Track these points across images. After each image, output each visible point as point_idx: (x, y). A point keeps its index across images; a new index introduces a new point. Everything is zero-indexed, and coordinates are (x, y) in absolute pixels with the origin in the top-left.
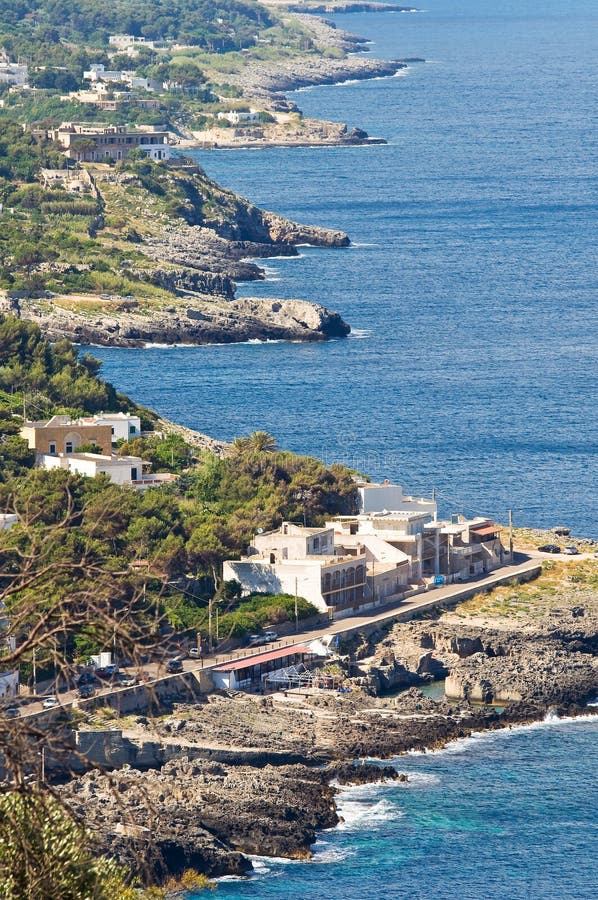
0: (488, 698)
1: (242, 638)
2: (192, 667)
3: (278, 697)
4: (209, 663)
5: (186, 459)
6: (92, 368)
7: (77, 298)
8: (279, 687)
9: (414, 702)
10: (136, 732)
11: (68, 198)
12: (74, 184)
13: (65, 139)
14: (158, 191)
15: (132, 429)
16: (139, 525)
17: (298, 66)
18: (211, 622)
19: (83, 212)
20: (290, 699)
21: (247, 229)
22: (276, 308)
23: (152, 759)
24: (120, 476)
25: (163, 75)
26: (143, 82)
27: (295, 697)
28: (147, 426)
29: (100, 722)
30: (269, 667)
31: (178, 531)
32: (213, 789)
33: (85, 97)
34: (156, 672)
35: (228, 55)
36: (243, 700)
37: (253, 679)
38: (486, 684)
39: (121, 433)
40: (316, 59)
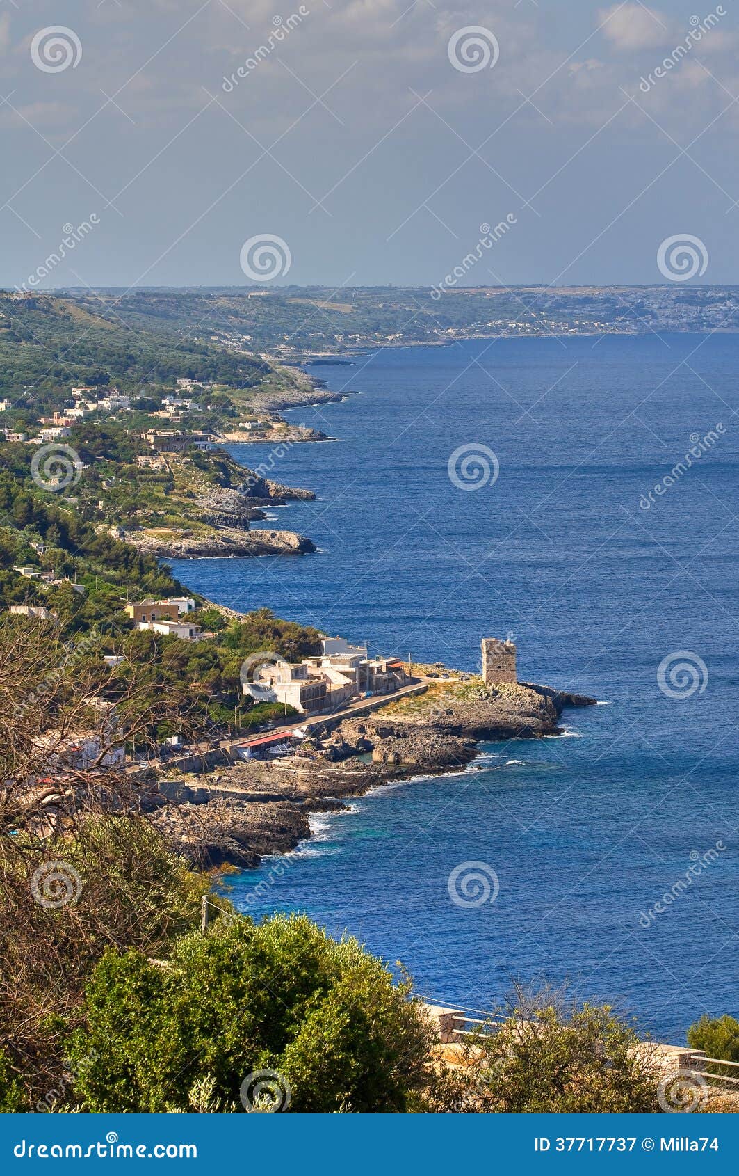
0: (397, 762)
1: (255, 728)
2: (226, 745)
3: (275, 762)
4: (235, 743)
5: (222, 624)
6: (167, 571)
7: (158, 531)
8: (275, 756)
9: (354, 764)
10: (193, 783)
11: (152, 472)
12: (156, 465)
13: (151, 439)
14: (205, 468)
15: (190, 607)
16: (194, 662)
17: (284, 396)
18: (236, 719)
19: (161, 480)
20: (282, 763)
21: (258, 491)
22: (273, 536)
23: (203, 798)
24: (183, 634)
25: (208, 401)
26: (196, 406)
27: (285, 762)
28: (198, 605)
29: (171, 777)
30: (269, 745)
31: (218, 666)
32: (238, 816)
33: (162, 414)
34: (205, 748)
35: (245, 390)
36: (254, 764)
37: (261, 752)
38: (396, 754)
39: (184, 609)
40: (296, 392)
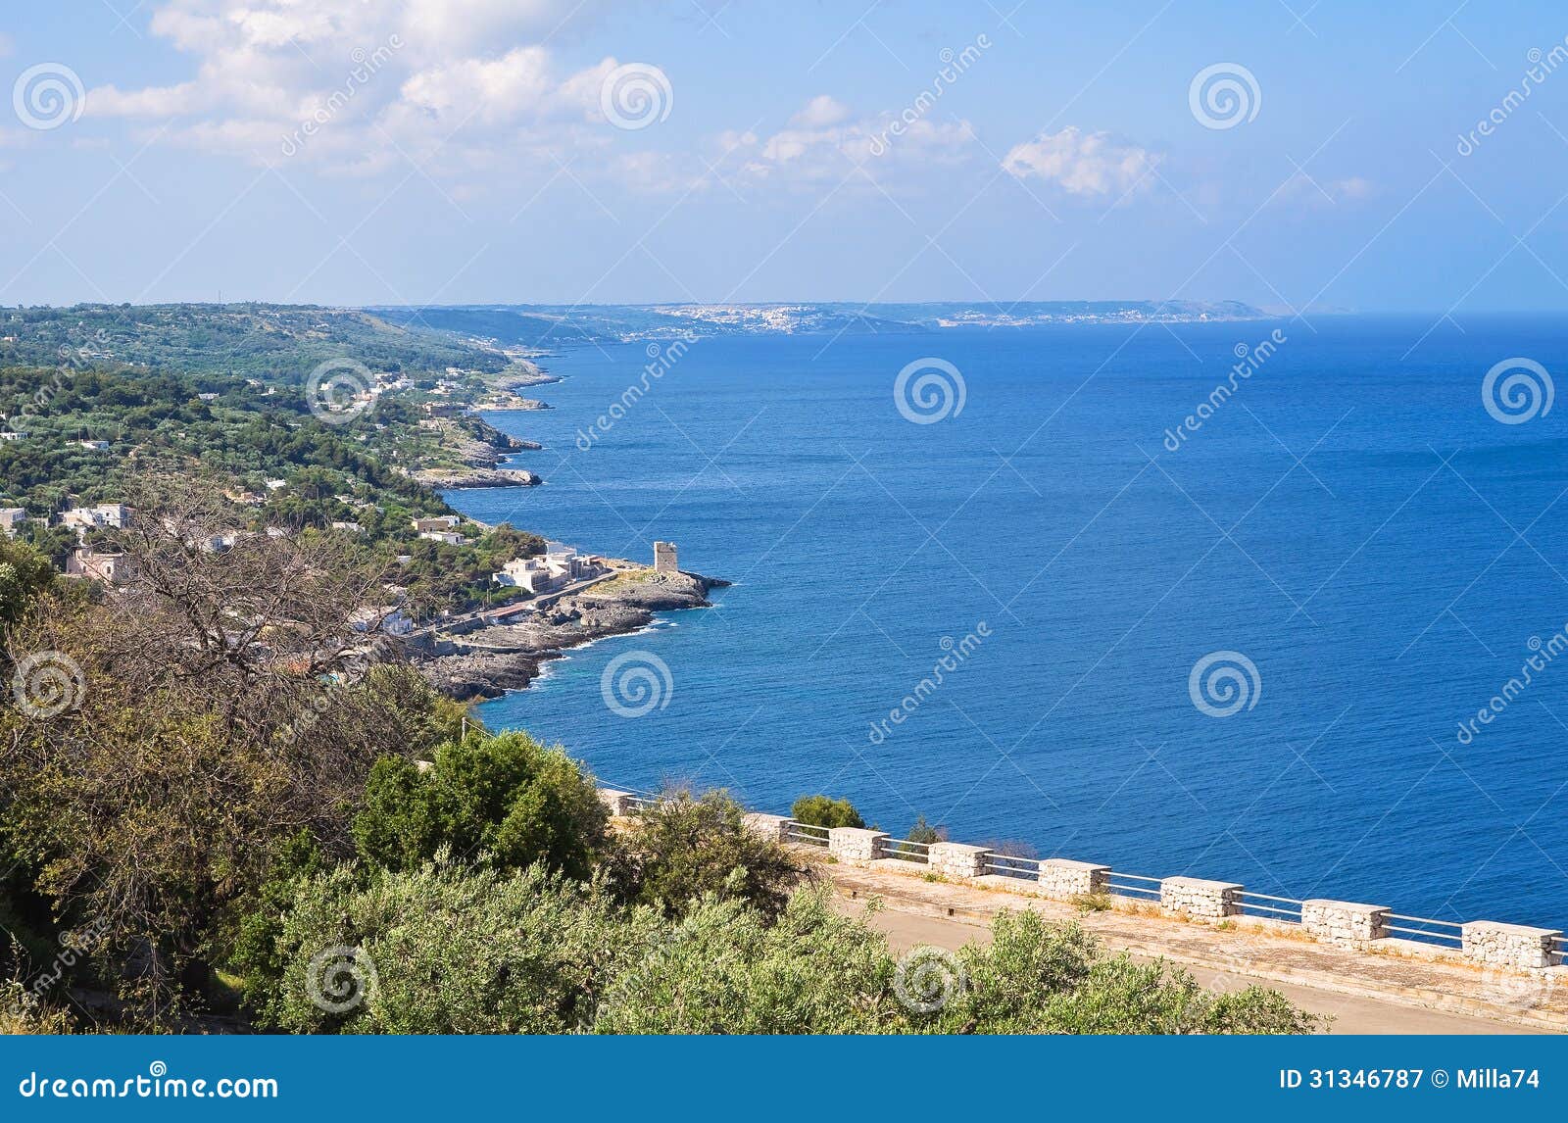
0: (598, 626)
1: (500, 604)
2: (481, 616)
3: (514, 626)
4: (488, 614)
5: (478, 533)
6: (440, 498)
7: (434, 470)
8: (514, 623)
9: (569, 627)
10: (460, 642)
11: (430, 431)
12: (433, 426)
13: (429, 408)
14: (465, 428)
15: (456, 522)
16: (459, 560)
17: (521, 379)
18: (489, 598)
19: (437, 437)
20: (520, 627)
21: (501, 443)
22: (513, 473)
23: (465, 651)
24: (452, 541)
25: (467, 383)
26: (459, 386)
27: (522, 626)
28: (462, 521)
29: (444, 637)
30: (514, 614)
31: (475, 562)
32: (490, 663)
33: (436, 391)
34: (467, 617)
35: (493, 375)
36: (501, 627)
37: (505, 620)
38: (597, 620)
39: (452, 523)
40: (528, 376)
